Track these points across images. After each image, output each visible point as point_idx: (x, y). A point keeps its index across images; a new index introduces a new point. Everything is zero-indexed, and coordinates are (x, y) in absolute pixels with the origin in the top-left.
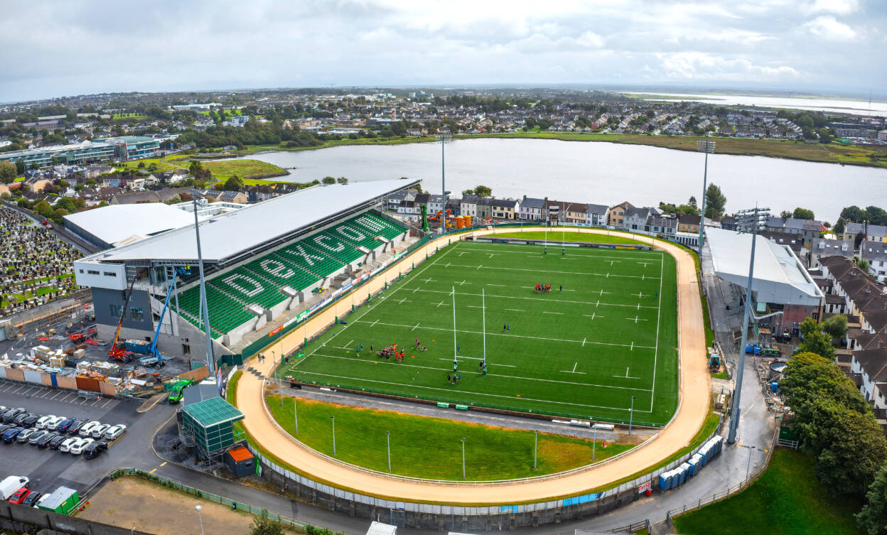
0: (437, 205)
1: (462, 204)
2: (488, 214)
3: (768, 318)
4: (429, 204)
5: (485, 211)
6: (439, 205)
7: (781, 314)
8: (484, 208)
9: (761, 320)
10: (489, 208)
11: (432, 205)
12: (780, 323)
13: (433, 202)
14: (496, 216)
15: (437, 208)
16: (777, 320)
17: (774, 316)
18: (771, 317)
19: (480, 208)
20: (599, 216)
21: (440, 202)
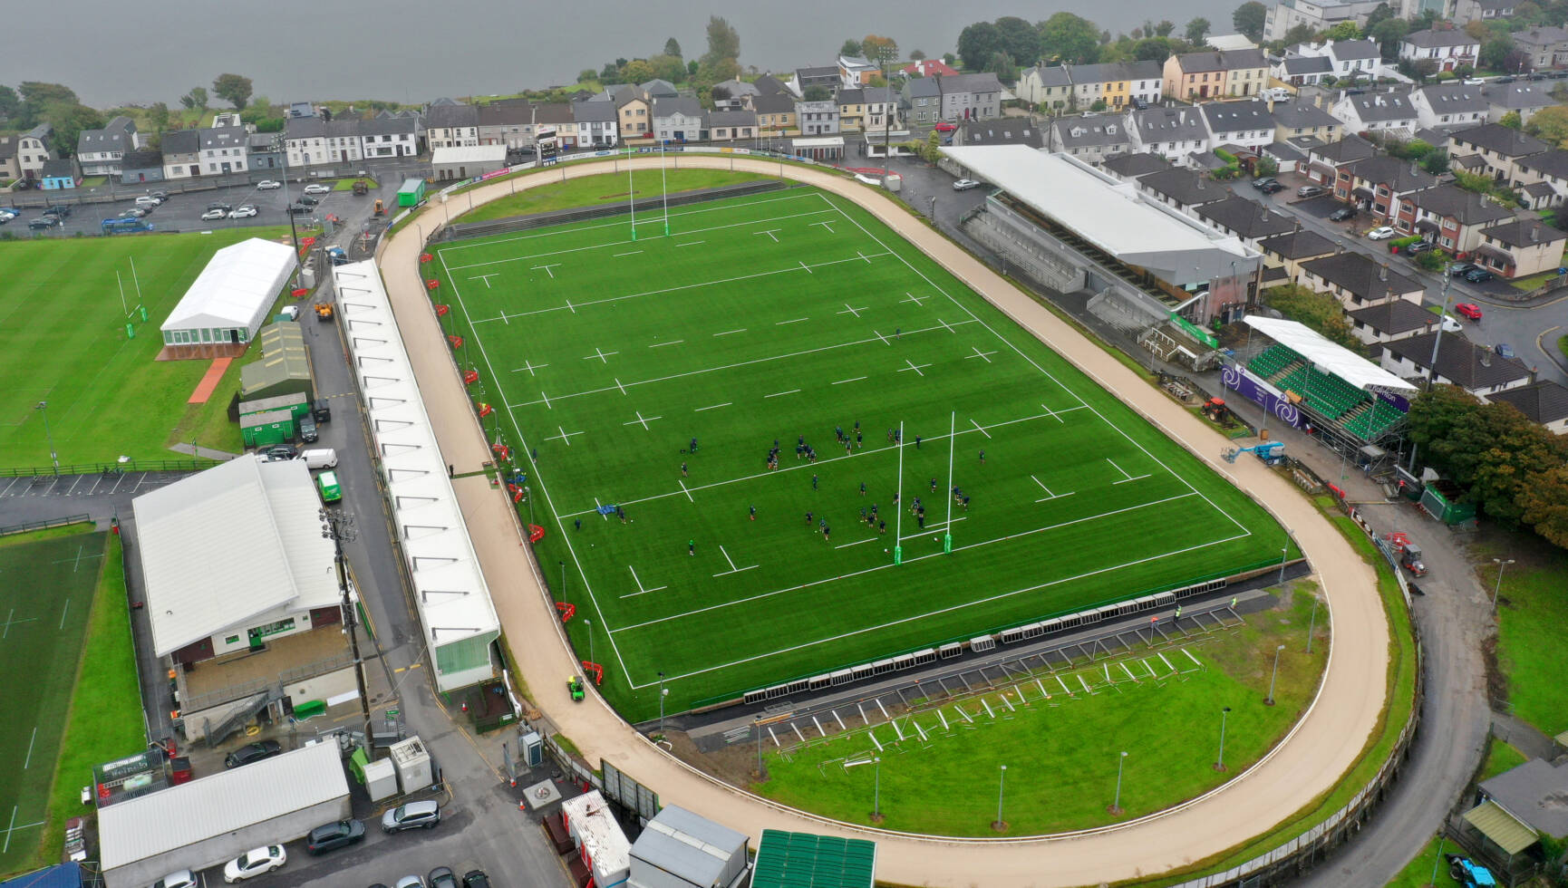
2: (354, 155)
3: (1188, 306)
4: (203, 153)
5: (348, 148)
6: (230, 151)
7: (1206, 296)
8: (343, 144)
9: (1179, 313)
10: (356, 140)
11: (211, 154)
12: (1204, 310)
13: (211, 147)
14: (375, 155)
15: (225, 159)
16: (1201, 305)
17: (1198, 301)
18: (1192, 304)
19: (333, 145)
20: (604, 124)
21: (230, 143)
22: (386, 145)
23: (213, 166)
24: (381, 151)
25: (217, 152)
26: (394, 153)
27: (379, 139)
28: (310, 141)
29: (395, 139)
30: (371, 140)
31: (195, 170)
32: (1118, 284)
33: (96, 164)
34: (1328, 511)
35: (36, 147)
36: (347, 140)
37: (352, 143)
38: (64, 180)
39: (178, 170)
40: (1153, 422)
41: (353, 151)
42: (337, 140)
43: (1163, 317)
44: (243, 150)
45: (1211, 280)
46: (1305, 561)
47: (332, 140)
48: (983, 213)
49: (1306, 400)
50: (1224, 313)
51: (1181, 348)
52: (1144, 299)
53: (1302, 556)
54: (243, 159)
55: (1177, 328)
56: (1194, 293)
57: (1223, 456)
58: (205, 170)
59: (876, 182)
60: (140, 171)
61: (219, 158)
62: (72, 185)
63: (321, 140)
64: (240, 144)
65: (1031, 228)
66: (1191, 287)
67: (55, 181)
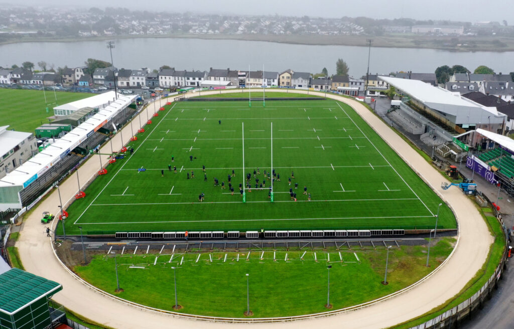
0: (138, 78)
1: (160, 77)
2: (182, 84)
3: (463, 136)
4: (131, 78)
5: (180, 81)
6: (140, 78)
7: (473, 132)
8: (178, 79)
9: (458, 139)
10: (183, 78)
11: (133, 78)
12: (472, 139)
13: (134, 76)
14: (189, 84)
15: (138, 81)
16: (471, 136)
17: (469, 134)
18: (466, 135)
19: (175, 79)
20: (272, 80)
21: (141, 75)
22: (193, 81)
23: (134, 83)
24: (192, 83)
25: (136, 78)
26: (196, 85)
27: (191, 79)
28: (167, 77)
29: (197, 79)
30: (188, 79)
31: (128, 83)
32: (437, 129)
33: (98, 80)
34: (485, 214)
35: (81, 71)
36: (180, 78)
37: (182, 79)
38: (86, 83)
39: (122, 83)
40: (419, 174)
41: (182, 82)
42: (177, 78)
43: (450, 140)
44: (144, 78)
45: (476, 124)
46: (457, 230)
47: (175, 78)
48: (398, 110)
49: (500, 170)
50: (483, 143)
51: (452, 151)
52: (445, 134)
53: (457, 228)
54: (144, 81)
55: (455, 145)
56: (467, 130)
57: (442, 187)
58: (131, 84)
59: (362, 100)
60: (110, 82)
61: (136, 81)
62: (88, 85)
63: (171, 77)
64: (144, 76)
65: (412, 112)
66: (465, 126)
67: (83, 83)
